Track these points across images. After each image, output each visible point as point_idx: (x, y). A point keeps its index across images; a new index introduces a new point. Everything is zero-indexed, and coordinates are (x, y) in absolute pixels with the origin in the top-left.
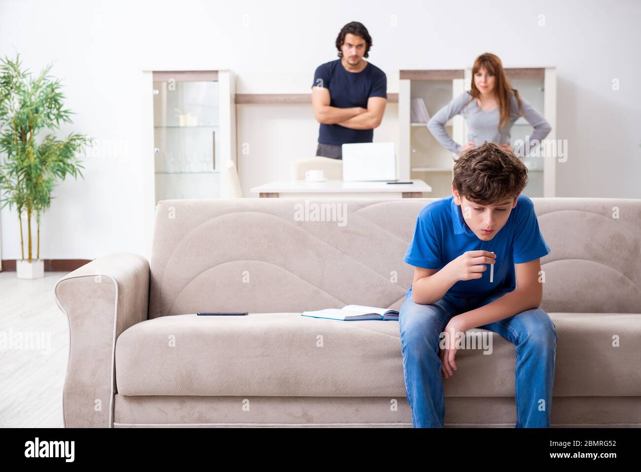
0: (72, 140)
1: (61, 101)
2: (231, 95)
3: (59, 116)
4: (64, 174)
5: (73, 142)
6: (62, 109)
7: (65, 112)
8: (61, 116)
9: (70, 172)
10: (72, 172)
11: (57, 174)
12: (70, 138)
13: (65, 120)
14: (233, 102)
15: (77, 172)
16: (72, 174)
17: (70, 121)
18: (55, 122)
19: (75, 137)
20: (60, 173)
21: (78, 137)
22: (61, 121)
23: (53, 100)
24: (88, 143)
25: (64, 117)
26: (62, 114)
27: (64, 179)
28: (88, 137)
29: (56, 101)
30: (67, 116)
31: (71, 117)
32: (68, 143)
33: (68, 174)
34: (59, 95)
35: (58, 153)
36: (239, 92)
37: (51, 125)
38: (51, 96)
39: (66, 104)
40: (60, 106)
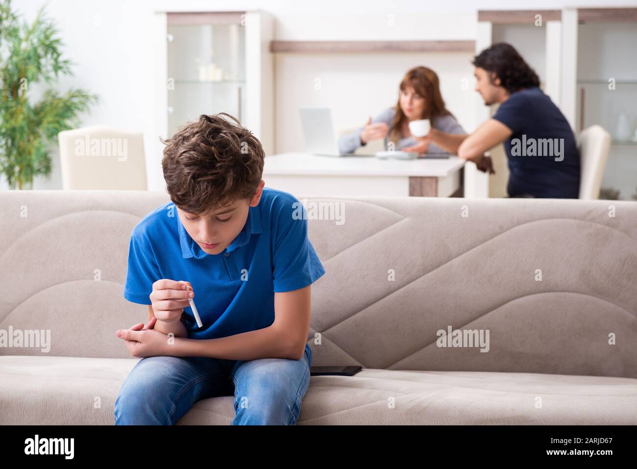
0: (73, 96)
1: (60, 49)
3: (57, 68)
5: (75, 100)
6: (61, 59)
7: (65, 62)
8: (60, 68)
12: (70, 95)
13: (65, 72)
14: (269, 50)
17: (71, 73)
18: (52, 74)
19: (76, 94)
21: (79, 93)
22: (60, 73)
23: (51, 48)
24: (93, 100)
25: (65, 69)
26: (61, 65)
28: (91, 93)
29: (54, 50)
30: (67, 68)
31: (73, 68)
32: (68, 100)
34: (57, 41)
35: (55, 112)
37: (48, 78)
38: (47, 43)
39: (66, 53)
40: (59, 55)
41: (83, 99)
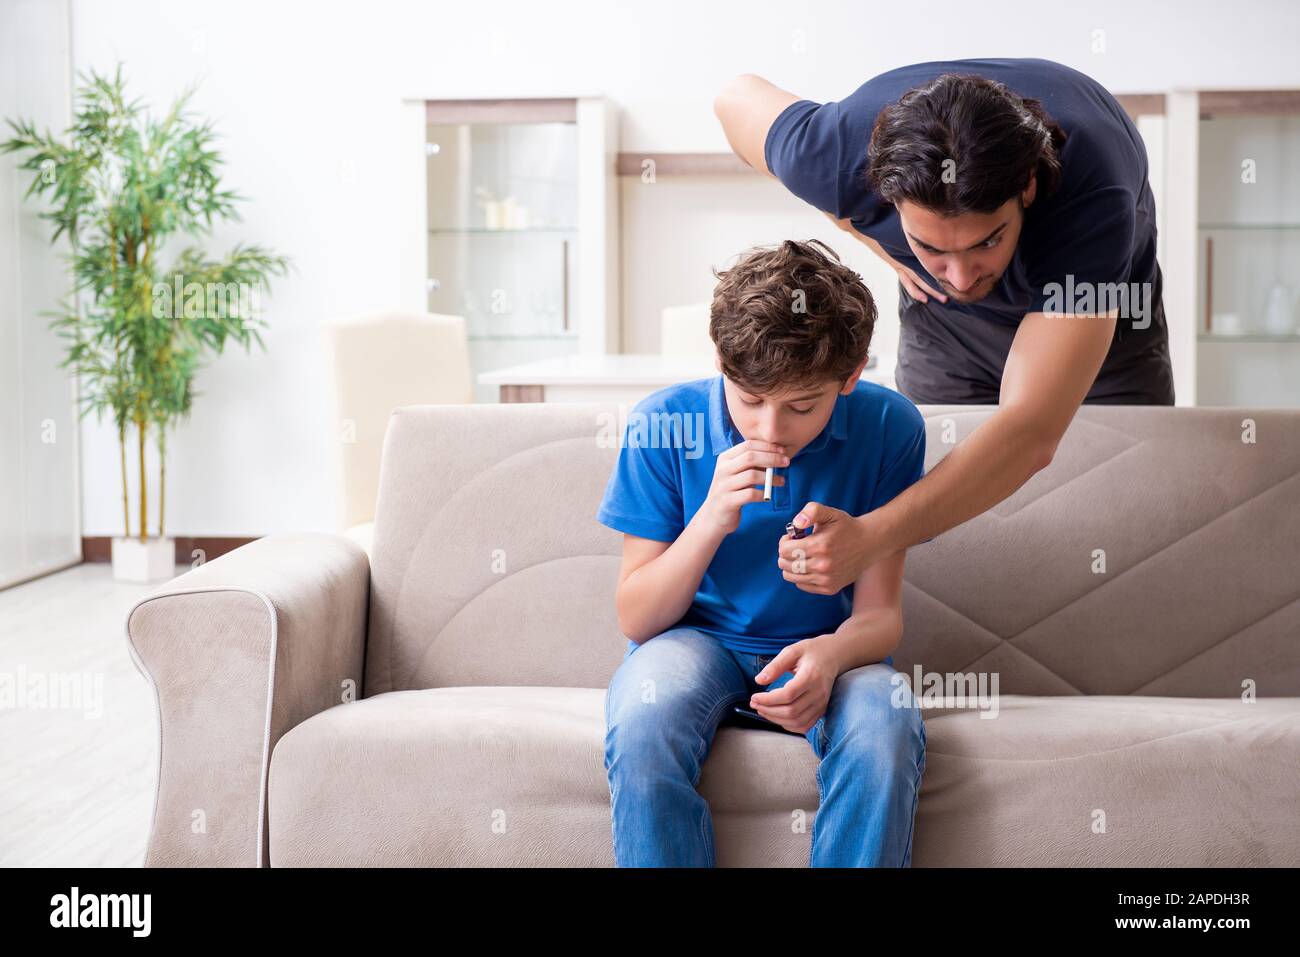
0: (241, 260)
1: (216, 170)
2: (607, 156)
3: (211, 205)
4: (220, 338)
5: (243, 266)
6: (218, 189)
7: (226, 195)
8: (217, 206)
9: (234, 335)
10: (238, 333)
11: (207, 340)
12: (237, 256)
13: (224, 215)
14: (613, 170)
15: (251, 335)
16: (240, 340)
17: (237, 217)
18: (201, 218)
19: (247, 255)
20: (211, 338)
21: (254, 253)
22: (215, 216)
23: (199, 167)
24: (277, 267)
25: (224, 209)
26: (218, 200)
27: (220, 351)
29: (205, 170)
30: (229, 206)
31: (239, 206)
32: (232, 267)
33: (229, 340)
34: (211, 155)
36: (628, 149)
37: (193, 225)
38: (194, 158)
39: (227, 177)
40: (215, 182)
41: (256, 265)
